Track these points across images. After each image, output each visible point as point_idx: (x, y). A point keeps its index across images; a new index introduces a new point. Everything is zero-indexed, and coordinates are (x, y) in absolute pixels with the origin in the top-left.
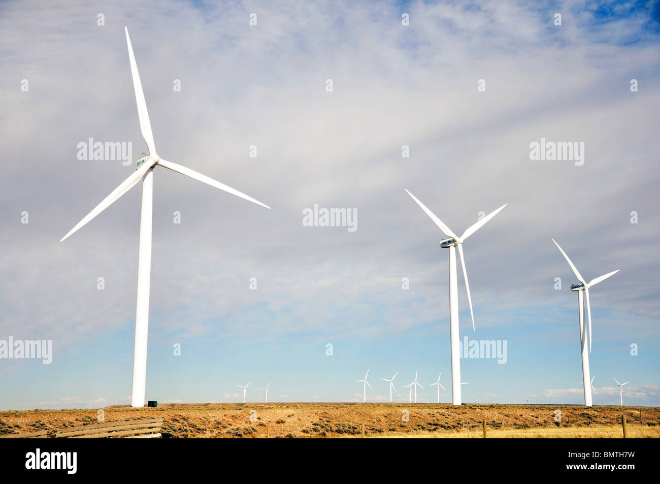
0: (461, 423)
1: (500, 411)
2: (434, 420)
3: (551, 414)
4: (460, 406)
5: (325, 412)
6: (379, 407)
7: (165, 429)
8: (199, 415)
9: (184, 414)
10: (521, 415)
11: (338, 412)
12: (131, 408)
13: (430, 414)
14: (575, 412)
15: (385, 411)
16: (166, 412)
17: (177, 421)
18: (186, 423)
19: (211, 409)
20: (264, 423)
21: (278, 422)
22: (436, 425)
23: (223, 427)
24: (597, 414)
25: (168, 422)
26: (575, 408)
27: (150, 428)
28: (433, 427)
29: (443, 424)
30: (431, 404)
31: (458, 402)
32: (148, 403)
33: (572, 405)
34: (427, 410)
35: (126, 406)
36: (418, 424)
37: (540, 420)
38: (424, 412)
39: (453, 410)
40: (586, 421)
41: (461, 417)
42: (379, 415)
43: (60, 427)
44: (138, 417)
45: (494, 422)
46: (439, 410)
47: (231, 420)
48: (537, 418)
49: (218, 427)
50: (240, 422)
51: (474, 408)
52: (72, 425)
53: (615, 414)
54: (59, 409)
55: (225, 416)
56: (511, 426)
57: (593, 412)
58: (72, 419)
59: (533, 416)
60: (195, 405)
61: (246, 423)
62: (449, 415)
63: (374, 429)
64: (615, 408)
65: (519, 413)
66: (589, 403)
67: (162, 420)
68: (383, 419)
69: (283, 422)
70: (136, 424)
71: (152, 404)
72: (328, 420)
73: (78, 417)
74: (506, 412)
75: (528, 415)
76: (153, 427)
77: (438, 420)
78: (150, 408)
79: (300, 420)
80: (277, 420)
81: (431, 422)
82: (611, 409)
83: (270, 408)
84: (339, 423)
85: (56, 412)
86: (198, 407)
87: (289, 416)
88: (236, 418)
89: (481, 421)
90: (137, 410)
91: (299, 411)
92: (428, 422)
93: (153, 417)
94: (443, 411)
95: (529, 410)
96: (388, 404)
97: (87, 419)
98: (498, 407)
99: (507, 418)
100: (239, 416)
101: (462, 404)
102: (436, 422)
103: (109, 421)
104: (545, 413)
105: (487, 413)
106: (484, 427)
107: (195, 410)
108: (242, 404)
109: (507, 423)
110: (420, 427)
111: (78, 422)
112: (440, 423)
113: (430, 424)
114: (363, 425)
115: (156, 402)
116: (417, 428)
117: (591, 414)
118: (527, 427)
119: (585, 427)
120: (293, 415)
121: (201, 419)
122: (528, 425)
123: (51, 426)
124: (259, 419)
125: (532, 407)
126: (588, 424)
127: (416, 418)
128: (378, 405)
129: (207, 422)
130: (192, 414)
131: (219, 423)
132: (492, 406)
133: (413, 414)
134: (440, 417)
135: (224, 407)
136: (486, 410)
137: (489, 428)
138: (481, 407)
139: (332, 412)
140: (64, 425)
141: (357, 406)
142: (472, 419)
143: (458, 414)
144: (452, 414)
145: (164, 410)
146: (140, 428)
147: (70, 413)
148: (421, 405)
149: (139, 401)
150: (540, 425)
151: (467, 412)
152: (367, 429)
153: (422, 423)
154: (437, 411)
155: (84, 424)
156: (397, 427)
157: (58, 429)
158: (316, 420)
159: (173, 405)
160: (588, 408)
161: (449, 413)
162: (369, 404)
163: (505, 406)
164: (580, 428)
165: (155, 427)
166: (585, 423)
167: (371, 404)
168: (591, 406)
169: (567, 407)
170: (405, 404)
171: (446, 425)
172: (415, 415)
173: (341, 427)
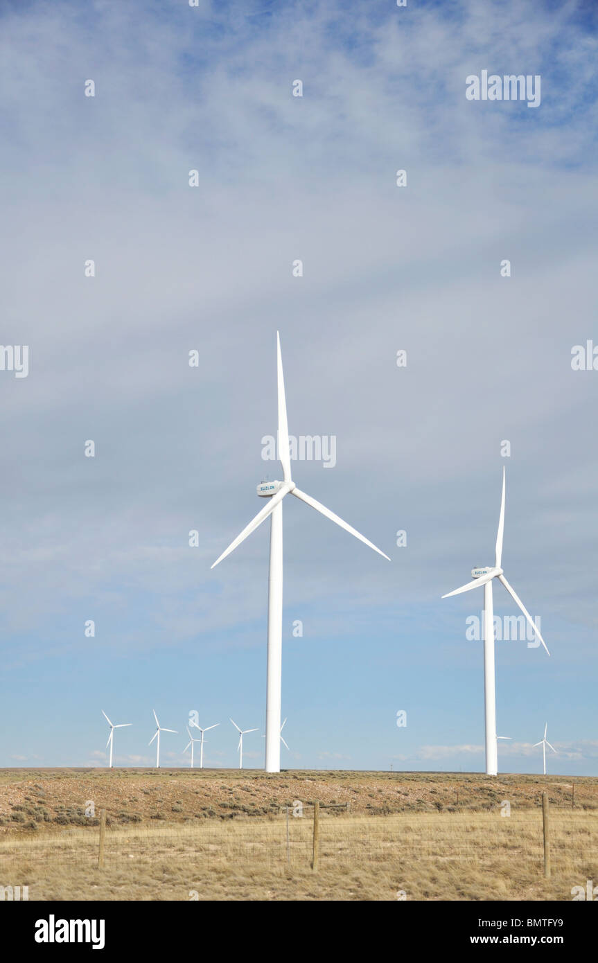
0: (277, 804)
1: (345, 782)
2: (231, 799)
3: (430, 789)
4: (277, 774)
5: (36, 786)
6: (137, 776)
10: (380, 791)
11: (61, 786)
13: (224, 788)
14: (469, 786)
15: (146, 783)
22: (234, 807)
24: (503, 788)
26: (469, 778)
28: (230, 812)
29: (247, 806)
30: (227, 770)
31: (274, 766)
33: (464, 773)
34: (221, 780)
36: (202, 806)
37: (411, 799)
38: (215, 784)
39: (265, 781)
40: (485, 802)
41: (278, 793)
42: (136, 789)
45: (334, 802)
46: (241, 782)
48: (406, 795)
51: (302, 777)
53: (534, 789)
56: (360, 810)
57: (498, 785)
59: (399, 792)
62: (257, 790)
63: (123, 816)
64: (533, 778)
65: (376, 786)
66: (493, 770)
68: (141, 798)
72: (40, 799)
74: (354, 786)
75: (392, 789)
77: (238, 799)
81: (227, 803)
82: (527, 780)
84: (60, 805)
89: (312, 800)
92: (221, 802)
94: (248, 783)
95: (393, 783)
96: (151, 769)
98: (343, 776)
99: (356, 796)
101: (281, 771)
102: (235, 802)
104: (420, 787)
105: (322, 787)
106: (315, 812)
109: (355, 803)
110: (206, 812)
112: (241, 804)
113: (224, 806)
116: (200, 813)
117: (494, 789)
118: (389, 811)
119: (484, 811)
122: (391, 808)
125: (399, 777)
126: (488, 807)
127: (201, 796)
128: (135, 771)
132: (332, 774)
133: (195, 787)
134: (241, 794)
136: (321, 782)
137: (325, 814)
138: (314, 776)
139: (49, 785)
141: (96, 774)
142: (296, 797)
143: (274, 788)
144: (263, 788)
148: (209, 773)
150: (410, 808)
151: (288, 784)
152: (112, 815)
153: (211, 805)
154: (235, 782)
156: (166, 813)
158: (19, 801)
160: (491, 778)
161: (257, 787)
162: (117, 769)
163: (354, 775)
164: (475, 813)
166: (483, 805)
167: (122, 770)
168: (496, 775)
169: (457, 776)
170: (183, 770)
171: (252, 808)
172: (198, 790)
173: (65, 813)
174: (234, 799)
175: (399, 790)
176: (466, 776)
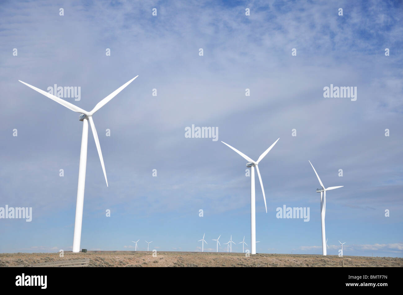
0: (255, 264)
1: (277, 258)
3: (305, 260)
4: (255, 254)
5: (180, 257)
6: (211, 255)
7: (91, 265)
8: (110, 257)
9: (101, 257)
10: (288, 260)
11: (188, 257)
12: (72, 253)
13: (238, 259)
14: (317, 259)
15: (214, 257)
16: (92, 256)
17: (98, 260)
18: (102, 262)
19: (117, 254)
20: (146, 262)
21: (154, 262)
22: (241, 265)
23: (124, 264)
24: (329, 260)
25: (93, 261)
26: (317, 256)
27: (82, 264)
30: (239, 253)
31: (254, 252)
32: (81, 250)
33: (315, 255)
34: (237, 256)
35: (69, 252)
36: (232, 264)
38: (236, 257)
39: (251, 257)
40: (323, 264)
41: (255, 260)
42: (211, 259)
43: (32, 263)
44: (76, 258)
45: (273, 264)
46: (244, 257)
47: (128, 261)
48: (297, 262)
49: (121, 264)
50: (133, 262)
51: (263, 256)
52: (39, 262)
54: (31, 253)
55: (125, 258)
57: (327, 259)
58: (39, 259)
59: (294, 261)
60: (108, 252)
61: (137, 262)
62: (249, 260)
65: (287, 259)
66: (325, 254)
67: (89, 260)
68: (213, 261)
69: (157, 262)
70: (75, 262)
71: (84, 251)
72: (182, 261)
73: (42, 258)
74: (280, 259)
75: (292, 260)
76: (84, 264)
78: (83, 253)
79: (166, 261)
80: (153, 260)
83: (150, 254)
84: (188, 263)
85: (30, 255)
86: (110, 253)
87: (160, 259)
88: (131, 259)
89: (266, 263)
90: (76, 254)
91: (166, 256)
92: (237, 263)
93: (84, 258)
95: (292, 258)
96: (215, 253)
97: (47, 259)
98: (276, 255)
99: (280, 262)
100: (133, 259)
101: (256, 254)
102: (242, 263)
103: (60, 260)
104: (301, 259)
105: (270, 259)
107: (108, 254)
108: (134, 252)
109: (280, 264)
110: (233, 266)
111: (42, 260)
112: (244, 264)
114: (201, 264)
115: (86, 250)
120: (163, 258)
121: (111, 260)
123: (27, 262)
124: (144, 260)
125: (294, 256)
127: (231, 261)
128: (210, 253)
129: (114, 262)
130: (106, 257)
131: (121, 262)
132: (272, 255)
134: (244, 261)
135: (124, 253)
136: (269, 257)
138: (267, 255)
139: (184, 257)
140: (34, 262)
141: (198, 254)
142: (261, 262)
143: (254, 259)
144: (251, 259)
145: (90, 254)
146: (77, 264)
147: (38, 255)
148: (233, 254)
149: (76, 249)
150: (298, 265)
151: (259, 258)
154: (242, 257)
155: (45, 262)
156: (220, 266)
157: (30, 264)
158: (176, 261)
159: (96, 252)
160: (324, 256)
162: (205, 252)
163: (280, 255)
165: (85, 264)
167: (206, 253)
169: (313, 256)
170: (225, 253)
172: (230, 259)
173: (189, 266)
175: (294, 260)
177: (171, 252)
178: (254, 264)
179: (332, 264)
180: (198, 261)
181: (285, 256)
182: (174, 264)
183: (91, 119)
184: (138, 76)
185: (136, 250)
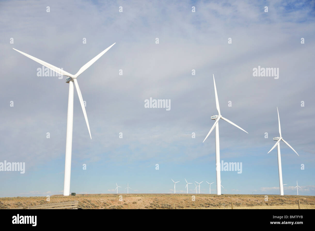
1: (240, 197)
4: (220, 195)
5: (156, 198)
6: (182, 196)
7: (80, 206)
8: (96, 199)
9: (88, 199)
10: (250, 200)
11: (162, 198)
12: (63, 196)
13: (206, 199)
15: (185, 198)
16: (80, 198)
17: (85, 202)
18: (89, 203)
19: (102, 197)
20: (127, 203)
21: (134, 203)
23: (107, 205)
24: (286, 199)
25: (81, 203)
26: (275, 196)
27: (72, 206)
28: (208, 205)
29: (212, 204)
30: (206, 194)
31: (219, 193)
32: (71, 194)
33: (274, 195)
34: (205, 197)
35: (61, 195)
37: (259, 202)
38: (203, 198)
39: (217, 197)
41: (221, 200)
42: (182, 199)
43: (29, 205)
44: (66, 200)
45: (237, 203)
47: (111, 202)
48: (257, 201)
49: (105, 205)
50: (115, 203)
51: (227, 196)
52: (35, 204)
53: (295, 199)
54: (29, 196)
55: (108, 200)
56: (245, 205)
58: (35, 201)
59: (255, 200)
60: (94, 195)
61: (118, 203)
62: (215, 200)
63: (179, 206)
64: (294, 196)
65: (248, 198)
66: (282, 194)
67: (78, 202)
68: (184, 201)
69: (136, 203)
70: (66, 204)
71: (73, 194)
72: (157, 202)
73: (37, 201)
74: (242, 198)
75: (253, 199)
76: (73, 205)
77: (210, 202)
78: (72, 196)
79: (144, 202)
80: (133, 201)
81: (207, 203)
82: (293, 197)
83: (130, 196)
85: (27, 198)
86: (95, 196)
87: (139, 200)
88: (113, 201)
89: (231, 202)
90: (66, 197)
91: (143, 198)
92: (205, 203)
93: (74, 200)
94: (212, 198)
95: (253, 197)
96: (186, 194)
97: (42, 201)
98: (239, 196)
99: (243, 201)
100: (115, 200)
101: (221, 194)
102: (209, 203)
103: (53, 202)
104: (261, 199)
105: (233, 199)
106: (232, 205)
107: (94, 197)
108: (116, 194)
109: (243, 203)
110: (201, 205)
111: (38, 203)
112: (211, 203)
114: (174, 204)
115: (75, 193)
117: (283, 199)
118: (253, 205)
119: (280, 205)
120: (140, 200)
121: (96, 202)
123: (25, 205)
124: (124, 201)
125: (255, 196)
126: (282, 204)
127: (200, 201)
128: (181, 195)
129: (99, 203)
130: (92, 199)
131: (105, 203)
132: (236, 195)
133: (198, 199)
134: (211, 201)
135: (108, 196)
136: (233, 197)
137: (235, 206)
138: (231, 196)
139: (159, 198)
140: (31, 204)
141: (171, 195)
142: (226, 202)
143: (220, 199)
144: (217, 199)
145: (79, 197)
146: (68, 206)
147: (34, 198)
148: (201, 195)
149: (67, 193)
150: (259, 204)
151: (224, 198)
152: (176, 206)
154: (209, 197)
155: (41, 204)
156: (190, 205)
157: (28, 206)
158: (152, 202)
159: (83, 195)
160: (282, 196)
162: (177, 194)
163: (242, 196)
164: (278, 206)
165: (75, 205)
167: (178, 194)
168: (283, 195)
169: (272, 196)
170: (194, 194)
171: (214, 204)
172: (199, 200)
173: (164, 205)
174: (209, 202)
175: (255, 199)
176: (274, 196)
177: (148, 194)
178: (220, 204)
179: (289, 203)
180: (171, 202)
181: (246, 196)
182: (150, 204)
183: (75, 81)
184: (115, 43)
185: (117, 193)
